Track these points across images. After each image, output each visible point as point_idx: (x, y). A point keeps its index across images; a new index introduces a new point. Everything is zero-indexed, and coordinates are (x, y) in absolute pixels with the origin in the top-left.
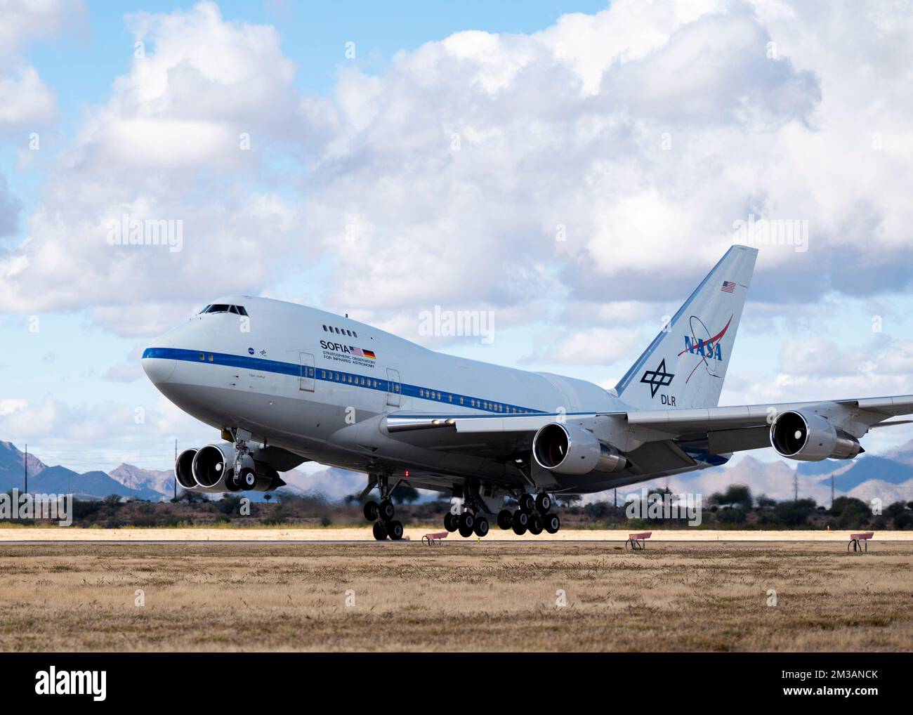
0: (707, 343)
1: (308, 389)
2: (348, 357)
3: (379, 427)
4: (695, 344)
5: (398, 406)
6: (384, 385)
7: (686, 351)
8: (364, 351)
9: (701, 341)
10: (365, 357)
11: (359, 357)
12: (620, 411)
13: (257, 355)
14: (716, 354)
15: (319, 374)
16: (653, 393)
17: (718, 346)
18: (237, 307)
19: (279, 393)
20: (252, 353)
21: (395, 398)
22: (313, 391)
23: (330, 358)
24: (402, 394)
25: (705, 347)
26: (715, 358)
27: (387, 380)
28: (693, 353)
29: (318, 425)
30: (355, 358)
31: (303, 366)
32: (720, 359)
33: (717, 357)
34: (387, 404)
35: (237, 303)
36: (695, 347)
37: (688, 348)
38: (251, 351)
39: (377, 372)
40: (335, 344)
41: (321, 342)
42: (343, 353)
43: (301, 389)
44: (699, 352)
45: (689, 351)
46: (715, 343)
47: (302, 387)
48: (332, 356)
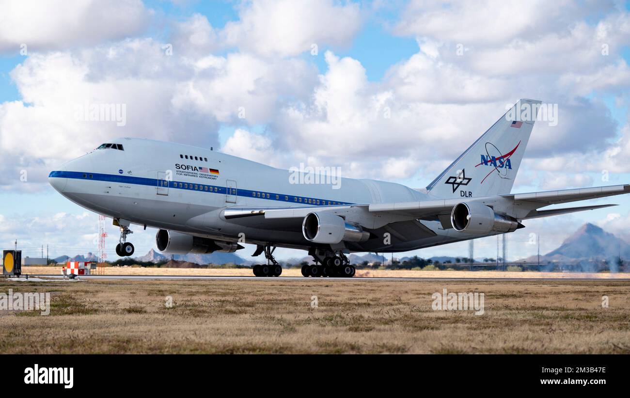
0: (499, 159)
1: (163, 193)
2: (196, 174)
3: (219, 216)
4: (489, 159)
5: (235, 203)
6: (223, 191)
7: (482, 164)
8: (210, 169)
9: (493, 157)
10: (210, 173)
11: (207, 174)
12: (364, 204)
13: (125, 174)
14: (506, 165)
15: (171, 185)
16: (454, 190)
17: (508, 160)
18: (118, 145)
19: (141, 197)
20: (121, 173)
21: (232, 198)
22: (167, 195)
23: (181, 174)
24: (237, 195)
25: (498, 162)
26: (506, 168)
27: (226, 187)
28: (487, 165)
29: (174, 216)
30: (202, 174)
31: (159, 180)
32: (510, 168)
33: (508, 167)
34: (226, 202)
35: (117, 142)
36: (489, 161)
37: (483, 162)
38: (121, 171)
39: (219, 182)
40: (187, 166)
41: (176, 165)
42: (193, 172)
43: (158, 194)
44: (492, 165)
45: (484, 164)
46: (505, 159)
47: (158, 193)
48: (183, 174)
